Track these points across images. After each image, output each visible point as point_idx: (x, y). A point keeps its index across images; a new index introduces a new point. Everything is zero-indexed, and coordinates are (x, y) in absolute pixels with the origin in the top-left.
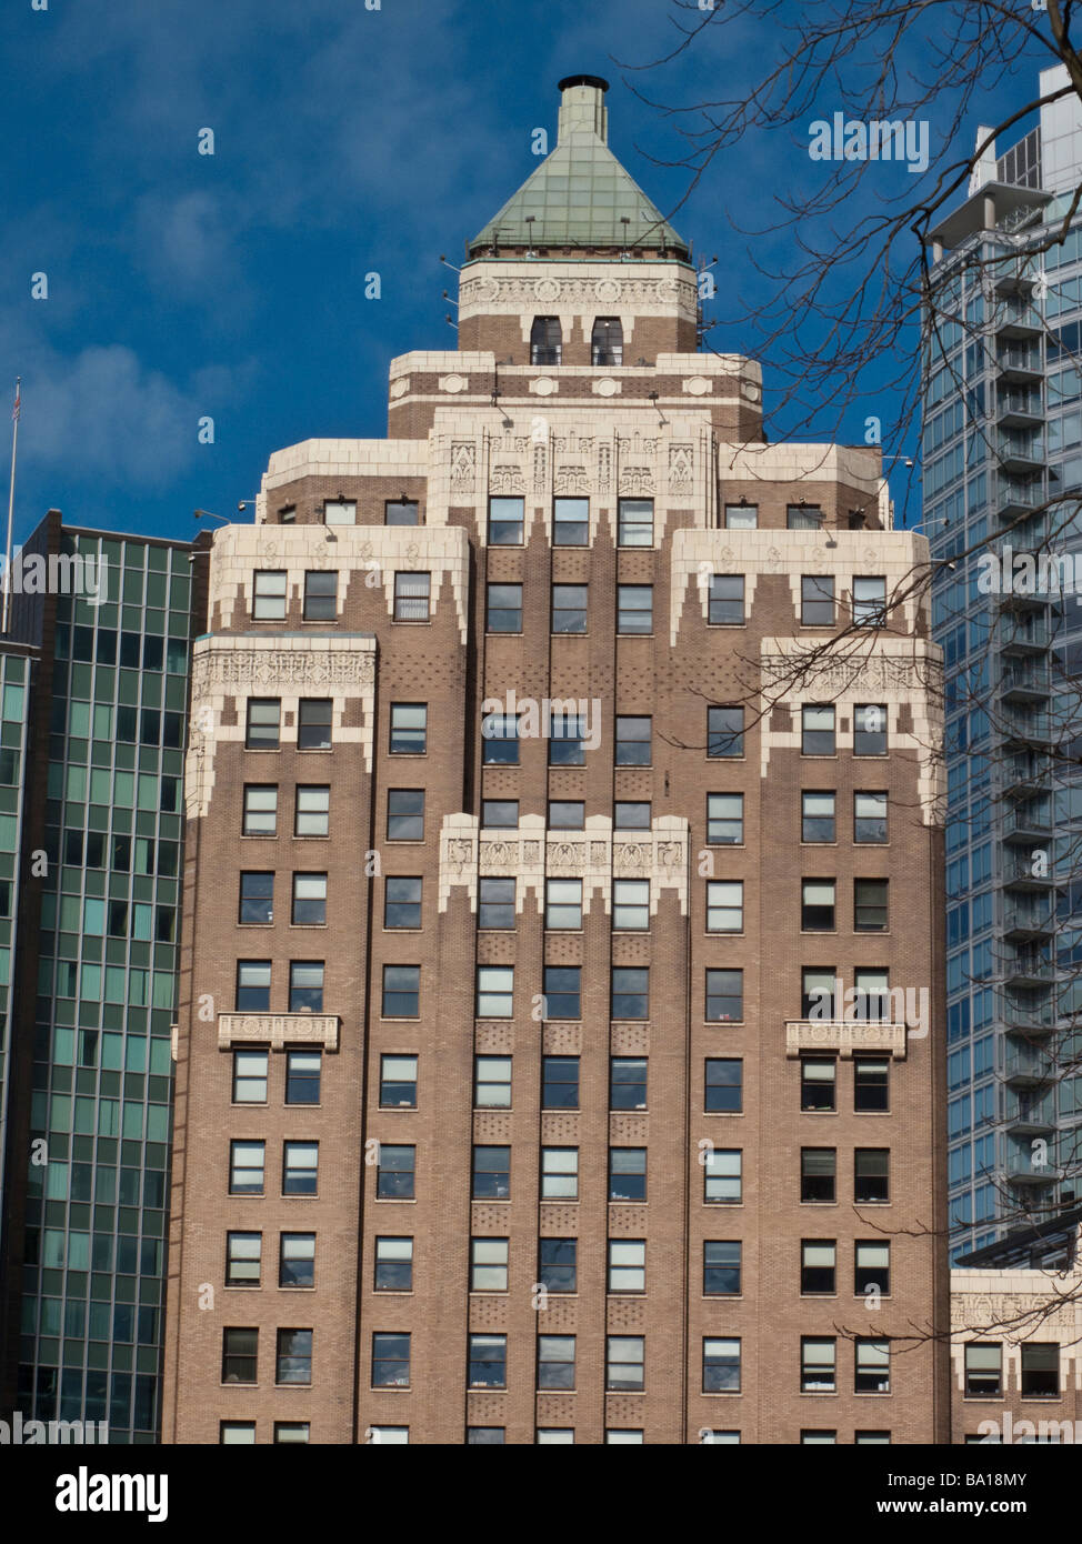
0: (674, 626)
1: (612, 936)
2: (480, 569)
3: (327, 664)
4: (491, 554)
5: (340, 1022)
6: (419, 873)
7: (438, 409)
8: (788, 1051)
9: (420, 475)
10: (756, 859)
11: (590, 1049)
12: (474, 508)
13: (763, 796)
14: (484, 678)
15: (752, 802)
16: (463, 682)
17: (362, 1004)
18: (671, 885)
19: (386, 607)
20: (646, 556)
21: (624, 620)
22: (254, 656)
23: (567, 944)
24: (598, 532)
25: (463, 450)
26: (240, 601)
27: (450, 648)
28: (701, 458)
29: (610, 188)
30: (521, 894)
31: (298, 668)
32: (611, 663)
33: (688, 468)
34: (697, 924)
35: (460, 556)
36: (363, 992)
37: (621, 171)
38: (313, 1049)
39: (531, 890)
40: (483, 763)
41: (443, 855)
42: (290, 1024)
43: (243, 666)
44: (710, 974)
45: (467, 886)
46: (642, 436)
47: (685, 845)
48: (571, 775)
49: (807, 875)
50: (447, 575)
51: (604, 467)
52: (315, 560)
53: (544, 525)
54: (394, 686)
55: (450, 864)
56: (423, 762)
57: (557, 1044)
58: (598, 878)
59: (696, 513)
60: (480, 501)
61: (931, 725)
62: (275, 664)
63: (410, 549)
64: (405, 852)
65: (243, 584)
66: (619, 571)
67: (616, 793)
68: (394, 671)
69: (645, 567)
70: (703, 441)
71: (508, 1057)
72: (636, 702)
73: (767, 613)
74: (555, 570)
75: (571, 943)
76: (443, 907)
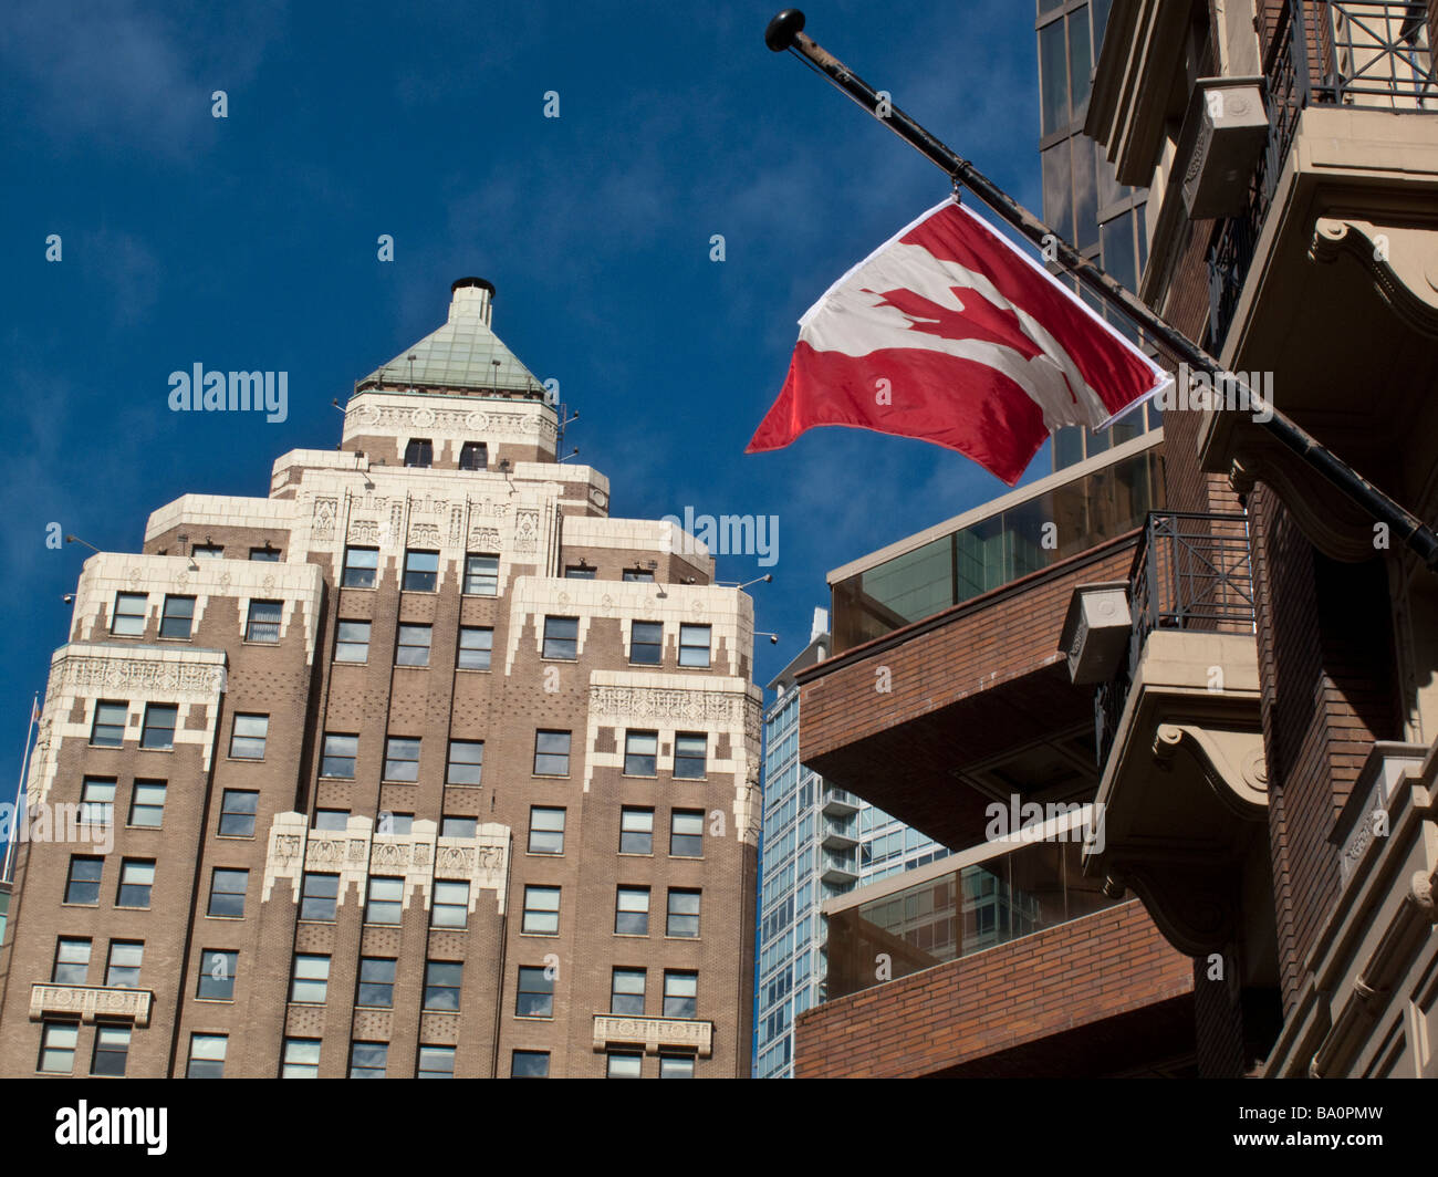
0: (510, 658)
1: (429, 931)
2: (332, 605)
3: (177, 674)
4: (344, 594)
5: (153, 998)
6: (246, 866)
7: (305, 471)
8: (595, 1043)
9: (285, 527)
10: (574, 868)
11: (398, 1035)
12: (331, 554)
13: (585, 809)
14: (327, 701)
15: (575, 814)
16: (306, 697)
17: (176, 982)
18: (491, 886)
19: (239, 629)
20: (488, 604)
21: (464, 658)
22: (107, 663)
23: (384, 936)
24: (445, 579)
25: (326, 505)
26: (101, 618)
27: (296, 667)
28: (546, 523)
29: (488, 351)
30: (343, 887)
31: (149, 675)
32: (449, 692)
33: (533, 530)
34: (513, 924)
35: (313, 588)
36: (179, 971)
37: (498, 342)
38: (122, 1023)
39: (353, 885)
40: (320, 775)
41: (271, 849)
42: (103, 997)
43: (96, 672)
44: (524, 972)
45: (291, 879)
46: (493, 502)
47: (506, 851)
48: (403, 789)
49: (623, 882)
50: (299, 604)
51: (456, 525)
52: (176, 586)
53: (395, 571)
54: (239, 698)
55: (277, 857)
56: (260, 766)
57: (367, 1029)
58: (420, 876)
59: (538, 568)
60: (337, 549)
61: (748, 754)
62: (128, 671)
63: (266, 581)
64: (235, 845)
65: (105, 603)
66: (463, 614)
67: (445, 807)
68: (241, 685)
69: (488, 612)
70: (549, 509)
71: (317, 1041)
72: (469, 729)
73: (599, 650)
74: (402, 610)
75: (389, 937)
76: (266, 896)
